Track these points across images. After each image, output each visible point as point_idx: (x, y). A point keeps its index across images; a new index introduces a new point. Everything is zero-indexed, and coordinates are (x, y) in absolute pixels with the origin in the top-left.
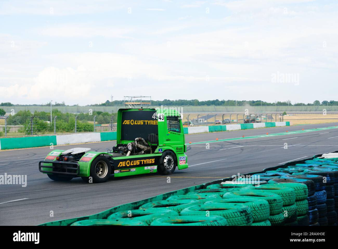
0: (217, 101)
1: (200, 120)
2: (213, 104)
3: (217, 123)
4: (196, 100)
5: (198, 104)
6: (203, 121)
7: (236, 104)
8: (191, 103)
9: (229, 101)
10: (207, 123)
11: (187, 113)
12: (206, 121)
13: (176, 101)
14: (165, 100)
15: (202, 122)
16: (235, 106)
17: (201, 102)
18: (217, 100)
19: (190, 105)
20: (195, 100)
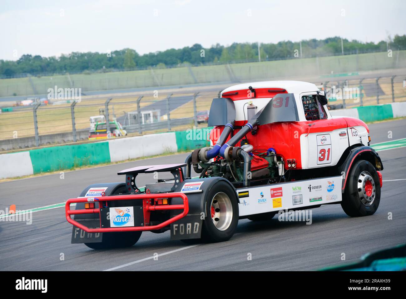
0: (196, 50)
1: (147, 117)
2: (186, 60)
3: (203, 122)
4: (128, 49)
5: (137, 65)
6: (155, 116)
7: (257, 54)
8: (112, 63)
9: (234, 47)
10: (169, 123)
11: (101, 96)
12: (165, 117)
13: (63, 58)
14: (27, 58)
15: (152, 119)
16: (256, 60)
17: (145, 56)
18: (197, 47)
19: (110, 67)
20: (123, 52)
